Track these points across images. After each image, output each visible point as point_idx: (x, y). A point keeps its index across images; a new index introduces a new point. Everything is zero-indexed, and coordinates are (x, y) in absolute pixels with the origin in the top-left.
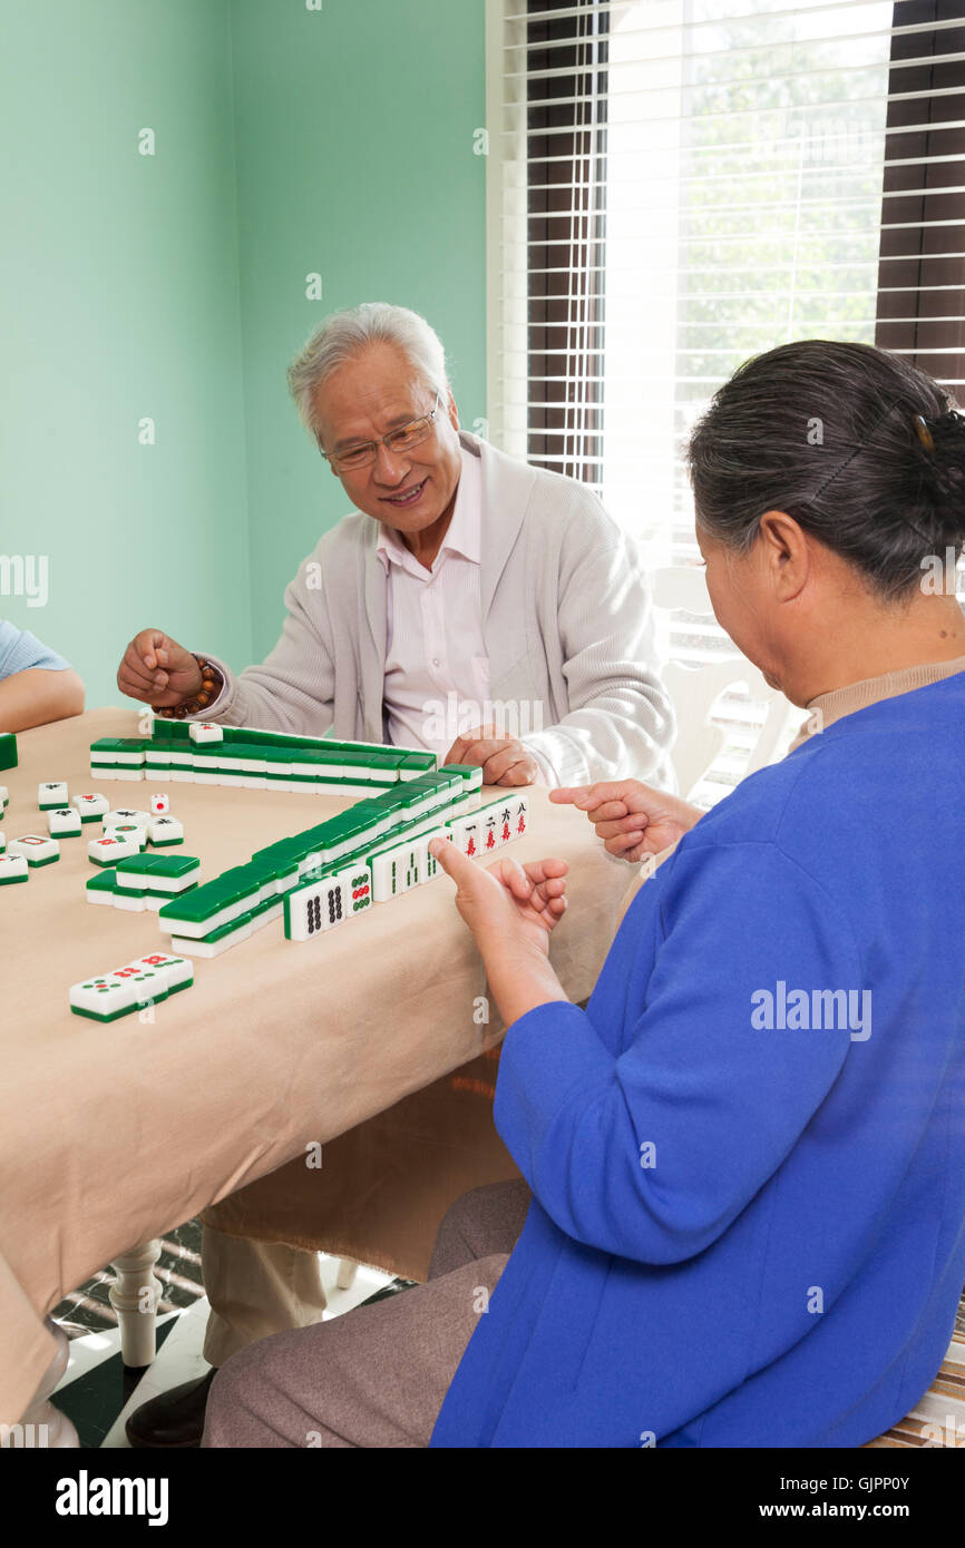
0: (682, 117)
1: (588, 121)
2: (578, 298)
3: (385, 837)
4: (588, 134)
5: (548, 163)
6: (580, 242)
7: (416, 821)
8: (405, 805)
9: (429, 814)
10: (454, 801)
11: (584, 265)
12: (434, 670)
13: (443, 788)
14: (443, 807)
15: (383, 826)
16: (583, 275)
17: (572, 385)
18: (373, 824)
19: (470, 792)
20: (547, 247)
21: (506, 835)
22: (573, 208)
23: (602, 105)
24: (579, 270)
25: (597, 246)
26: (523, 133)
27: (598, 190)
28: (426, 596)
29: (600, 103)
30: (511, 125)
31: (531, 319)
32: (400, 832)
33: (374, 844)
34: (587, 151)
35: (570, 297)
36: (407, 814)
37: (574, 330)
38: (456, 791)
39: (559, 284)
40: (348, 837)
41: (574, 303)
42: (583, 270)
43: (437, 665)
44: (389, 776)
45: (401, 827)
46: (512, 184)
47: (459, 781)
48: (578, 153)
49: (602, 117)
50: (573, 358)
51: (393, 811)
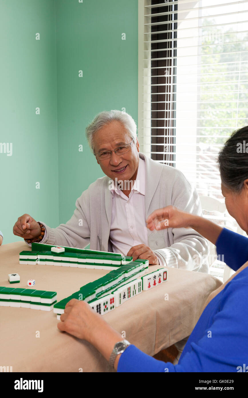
0: (198, 55)
1: (171, 56)
2: (168, 111)
3: (120, 282)
4: (171, 60)
5: (158, 69)
6: (168, 93)
7: (129, 277)
8: (126, 272)
9: (133, 275)
10: (140, 271)
11: (170, 100)
12: (131, 230)
13: (137, 267)
14: (137, 273)
15: (120, 279)
16: (169, 103)
17: (166, 138)
18: (117, 278)
19: (145, 268)
20: (157, 95)
21: (160, 282)
22: (166, 83)
23: (175, 51)
24: (168, 102)
25: (173, 94)
26: (150, 60)
27: (174, 77)
28: (127, 205)
29: (174, 50)
30: (146, 57)
31: (152, 117)
32: (125, 281)
33: (117, 285)
34: (171, 65)
35: (165, 110)
36: (127, 275)
37: (166, 121)
38: (141, 268)
39: (162, 106)
40: (109, 282)
41: (167, 112)
42: (170, 102)
43: (132, 228)
44: (118, 263)
45: (125, 279)
46: (147, 75)
47: (142, 265)
48: (168, 66)
49: (175, 55)
50: (166, 130)
51: (122, 274)
